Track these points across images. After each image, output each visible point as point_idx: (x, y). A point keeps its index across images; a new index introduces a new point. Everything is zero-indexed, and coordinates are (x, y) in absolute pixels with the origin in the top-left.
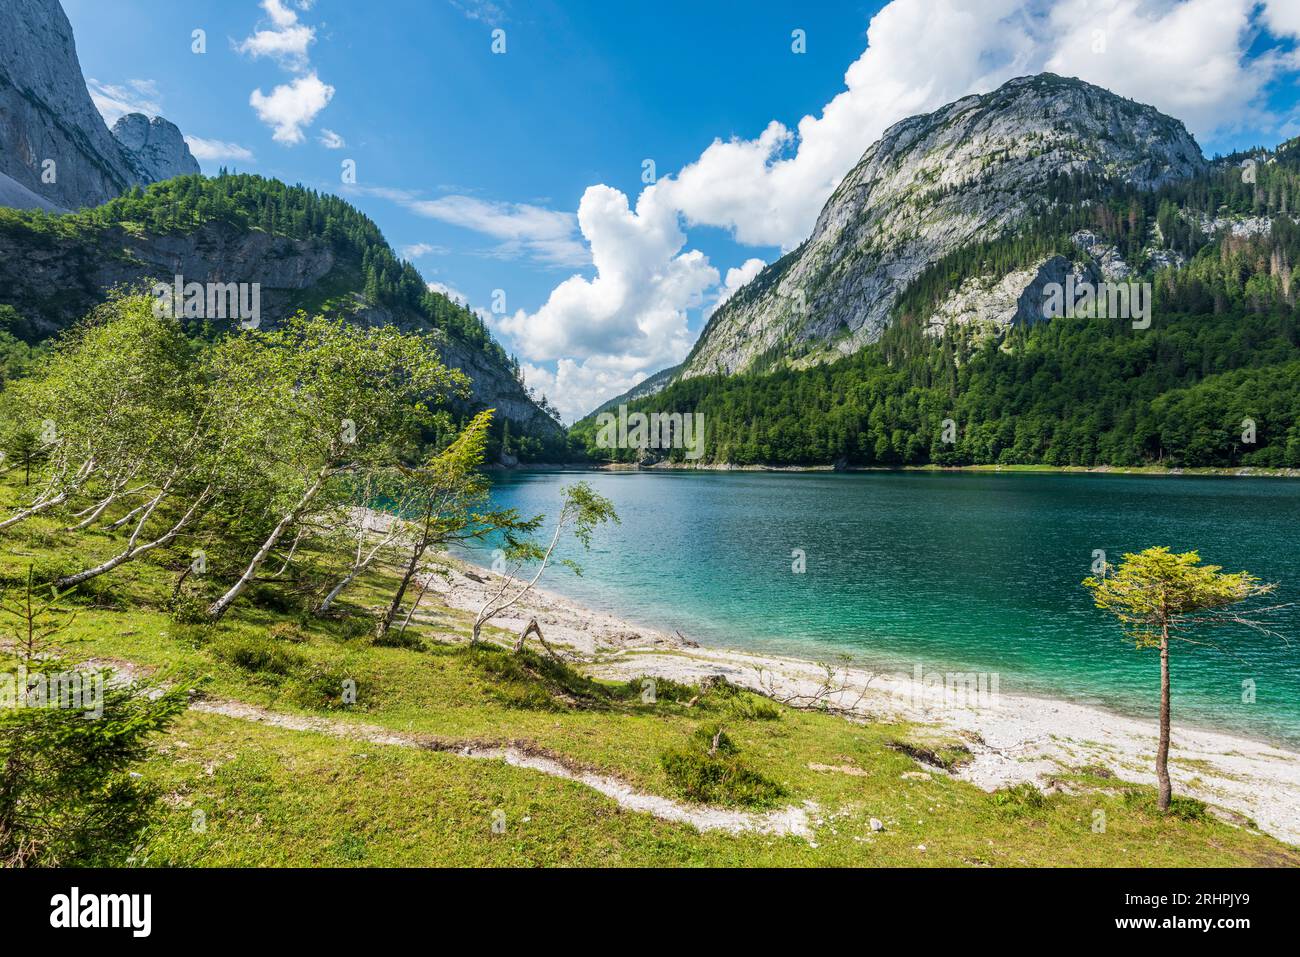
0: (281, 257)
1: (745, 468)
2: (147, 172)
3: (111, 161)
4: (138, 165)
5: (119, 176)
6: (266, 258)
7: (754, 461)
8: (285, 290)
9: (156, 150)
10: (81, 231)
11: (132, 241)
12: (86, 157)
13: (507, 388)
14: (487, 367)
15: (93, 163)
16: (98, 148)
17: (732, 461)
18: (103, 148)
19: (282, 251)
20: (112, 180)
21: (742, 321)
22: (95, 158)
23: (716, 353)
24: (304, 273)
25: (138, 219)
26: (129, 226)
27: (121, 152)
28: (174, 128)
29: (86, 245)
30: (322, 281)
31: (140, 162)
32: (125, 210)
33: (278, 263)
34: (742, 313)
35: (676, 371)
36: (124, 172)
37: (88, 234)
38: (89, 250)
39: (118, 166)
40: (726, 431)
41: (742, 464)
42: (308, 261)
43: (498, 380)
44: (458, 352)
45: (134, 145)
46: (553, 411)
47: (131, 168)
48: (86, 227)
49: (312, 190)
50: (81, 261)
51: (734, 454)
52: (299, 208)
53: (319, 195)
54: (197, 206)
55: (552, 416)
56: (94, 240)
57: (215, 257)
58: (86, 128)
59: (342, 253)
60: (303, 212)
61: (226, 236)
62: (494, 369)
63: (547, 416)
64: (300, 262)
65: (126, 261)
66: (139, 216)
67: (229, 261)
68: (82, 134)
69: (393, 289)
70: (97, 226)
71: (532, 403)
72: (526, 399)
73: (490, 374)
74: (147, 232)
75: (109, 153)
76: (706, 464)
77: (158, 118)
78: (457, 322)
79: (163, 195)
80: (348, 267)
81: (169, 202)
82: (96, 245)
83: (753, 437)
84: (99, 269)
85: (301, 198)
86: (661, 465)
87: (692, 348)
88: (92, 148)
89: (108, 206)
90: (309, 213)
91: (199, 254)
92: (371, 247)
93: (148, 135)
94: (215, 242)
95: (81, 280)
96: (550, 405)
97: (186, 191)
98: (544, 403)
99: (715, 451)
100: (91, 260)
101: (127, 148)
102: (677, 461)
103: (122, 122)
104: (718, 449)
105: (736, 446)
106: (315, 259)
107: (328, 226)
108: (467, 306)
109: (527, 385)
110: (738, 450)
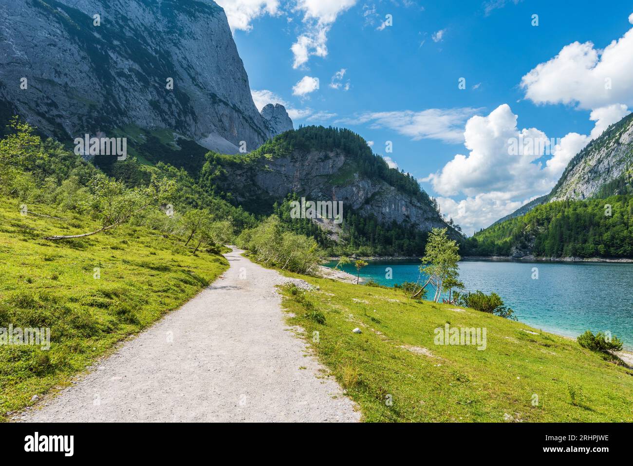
0: (323, 161)
1: (585, 260)
2: (273, 128)
3: (261, 127)
4: (270, 126)
5: (263, 133)
6: (317, 162)
7: (592, 255)
8: (325, 175)
9: (276, 118)
10: (252, 160)
11: (269, 162)
12: (253, 128)
13: (430, 215)
14: (419, 204)
15: (255, 130)
16: (256, 122)
17: (574, 255)
18: (258, 122)
19: (323, 158)
20: (261, 136)
21: (593, 163)
22: (255, 127)
23: (573, 186)
24: (332, 167)
25: (270, 152)
26: (267, 156)
27: (264, 122)
28: (282, 107)
29: (253, 165)
30: (340, 169)
31: (270, 125)
32: (266, 149)
33: (322, 164)
34: (593, 158)
35: (546, 199)
36: (266, 131)
37: (254, 161)
38: (254, 167)
39: (263, 129)
40: (570, 236)
41: (583, 257)
42: (334, 161)
43: (425, 211)
44: (403, 198)
45: (268, 118)
46: (457, 226)
47: (267, 128)
48: (253, 158)
49: (335, 128)
50: (251, 173)
51: (576, 251)
52: (330, 138)
53: (339, 129)
54: (291, 144)
55: (456, 229)
56: (255, 163)
57: (297, 165)
58: (252, 115)
59: (349, 155)
60: (332, 139)
61: (301, 155)
62: (423, 206)
63: (454, 229)
64: (331, 161)
65: (266, 170)
66: (271, 151)
67: (303, 165)
68: (251, 118)
69: (371, 170)
70: (257, 158)
71: (445, 223)
72: (441, 221)
73: (420, 208)
74: (273, 157)
75: (260, 124)
76: (557, 257)
77: (277, 104)
78: (403, 183)
79: (279, 141)
80: (351, 161)
81: (281, 144)
82: (256, 165)
83: (591, 240)
84: (257, 174)
85: (331, 133)
86: (527, 258)
87: (557, 183)
88: (254, 123)
89: (260, 149)
90: (334, 139)
91: (292, 164)
92: (361, 151)
93: (273, 112)
94: (297, 158)
95: (252, 180)
96: (455, 223)
97: (287, 137)
98: (451, 222)
99: (562, 249)
100: (254, 171)
101: (266, 120)
102: (538, 255)
103: (264, 109)
104: (565, 248)
105: (578, 246)
106: (337, 160)
107: (342, 143)
108: (408, 174)
109: (442, 213)
110: (579, 248)
